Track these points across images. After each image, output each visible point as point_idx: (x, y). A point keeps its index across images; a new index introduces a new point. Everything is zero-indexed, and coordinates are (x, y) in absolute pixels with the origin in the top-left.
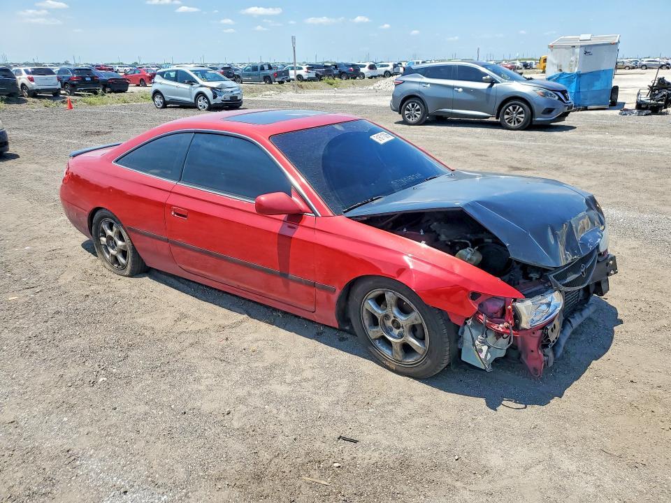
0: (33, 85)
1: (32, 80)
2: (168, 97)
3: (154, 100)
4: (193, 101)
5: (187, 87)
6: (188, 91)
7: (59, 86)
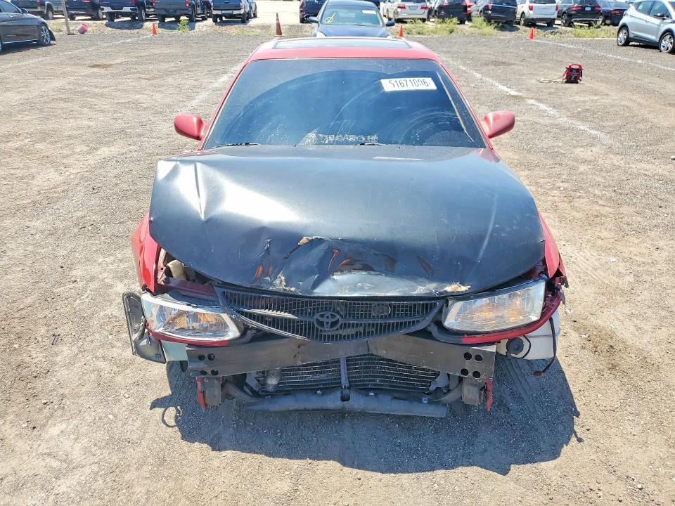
0: (531, 14)
1: (531, 8)
2: (633, 33)
3: (618, 35)
4: (657, 40)
5: (657, 21)
6: (656, 27)
7: (555, 16)
